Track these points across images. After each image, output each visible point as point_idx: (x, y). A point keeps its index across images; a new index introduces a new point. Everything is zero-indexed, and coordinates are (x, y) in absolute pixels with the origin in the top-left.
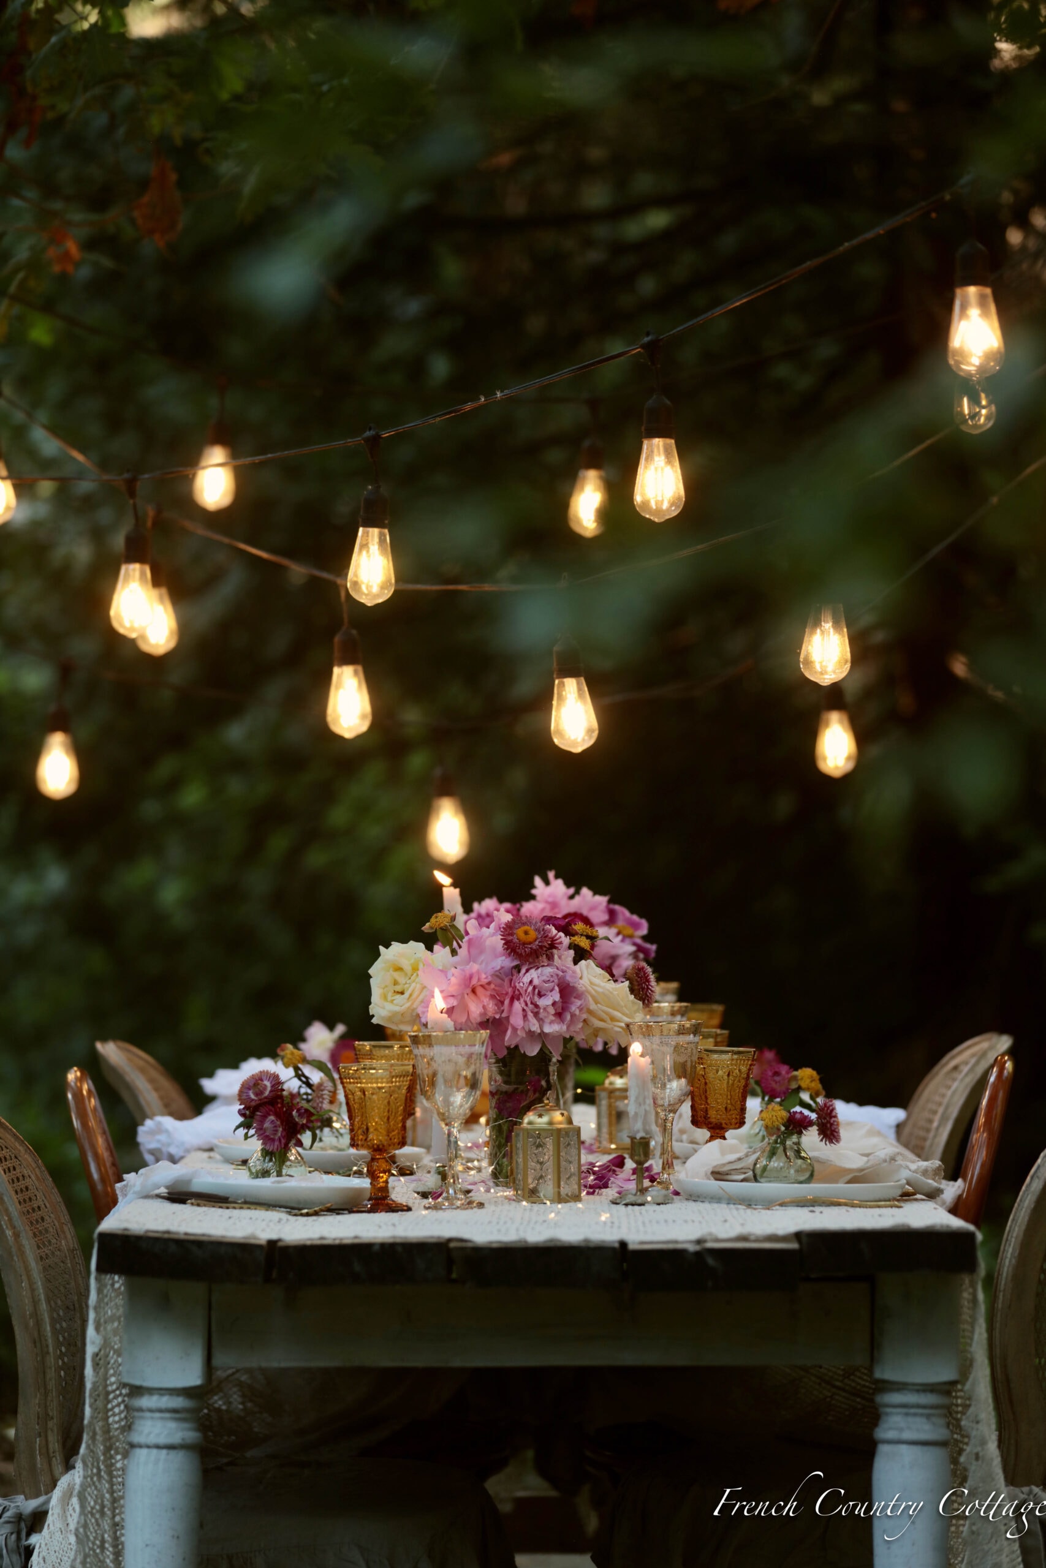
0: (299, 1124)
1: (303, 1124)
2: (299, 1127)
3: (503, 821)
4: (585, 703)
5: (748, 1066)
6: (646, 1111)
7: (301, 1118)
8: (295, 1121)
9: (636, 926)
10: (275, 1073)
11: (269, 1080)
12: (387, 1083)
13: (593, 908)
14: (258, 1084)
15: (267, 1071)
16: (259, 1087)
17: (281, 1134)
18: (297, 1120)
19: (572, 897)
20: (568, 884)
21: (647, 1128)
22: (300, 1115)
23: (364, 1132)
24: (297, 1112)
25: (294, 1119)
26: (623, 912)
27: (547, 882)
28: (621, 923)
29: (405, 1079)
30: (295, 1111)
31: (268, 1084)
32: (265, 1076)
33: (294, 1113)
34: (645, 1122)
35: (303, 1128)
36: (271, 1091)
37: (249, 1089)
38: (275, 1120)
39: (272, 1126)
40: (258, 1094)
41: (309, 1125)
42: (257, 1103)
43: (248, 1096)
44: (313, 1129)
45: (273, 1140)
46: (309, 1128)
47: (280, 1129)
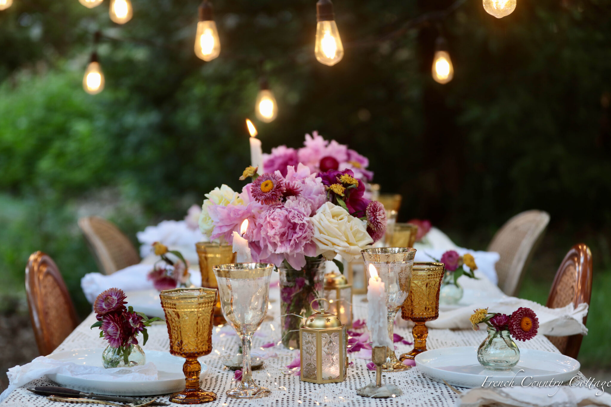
0: (134, 328)
1: (137, 328)
2: (133, 330)
3: (294, 98)
4: (335, 36)
5: (440, 278)
6: (379, 326)
7: (135, 324)
8: (130, 326)
9: (361, 162)
10: (120, 290)
11: (116, 296)
12: (196, 308)
13: (338, 152)
14: (108, 299)
15: (115, 288)
16: (108, 300)
17: (120, 336)
18: (132, 325)
19: (326, 146)
20: (325, 139)
21: (382, 339)
22: (134, 321)
23: (179, 344)
24: (132, 319)
25: (130, 324)
26: (355, 154)
27: (312, 137)
28: (353, 160)
29: (209, 304)
30: (131, 318)
31: (115, 298)
32: (114, 293)
33: (130, 320)
34: (380, 334)
35: (137, 330)
36: (117, 303)
37: (103, 301)
38: (116, 326)
39: (113, 330)
40: (108, 305)
41: (141, 329)
42: (107, 311)
43: (101, 307)
44: (145, 332)
45: (115, 340)
46: (141, 331)
47: (119, 332)
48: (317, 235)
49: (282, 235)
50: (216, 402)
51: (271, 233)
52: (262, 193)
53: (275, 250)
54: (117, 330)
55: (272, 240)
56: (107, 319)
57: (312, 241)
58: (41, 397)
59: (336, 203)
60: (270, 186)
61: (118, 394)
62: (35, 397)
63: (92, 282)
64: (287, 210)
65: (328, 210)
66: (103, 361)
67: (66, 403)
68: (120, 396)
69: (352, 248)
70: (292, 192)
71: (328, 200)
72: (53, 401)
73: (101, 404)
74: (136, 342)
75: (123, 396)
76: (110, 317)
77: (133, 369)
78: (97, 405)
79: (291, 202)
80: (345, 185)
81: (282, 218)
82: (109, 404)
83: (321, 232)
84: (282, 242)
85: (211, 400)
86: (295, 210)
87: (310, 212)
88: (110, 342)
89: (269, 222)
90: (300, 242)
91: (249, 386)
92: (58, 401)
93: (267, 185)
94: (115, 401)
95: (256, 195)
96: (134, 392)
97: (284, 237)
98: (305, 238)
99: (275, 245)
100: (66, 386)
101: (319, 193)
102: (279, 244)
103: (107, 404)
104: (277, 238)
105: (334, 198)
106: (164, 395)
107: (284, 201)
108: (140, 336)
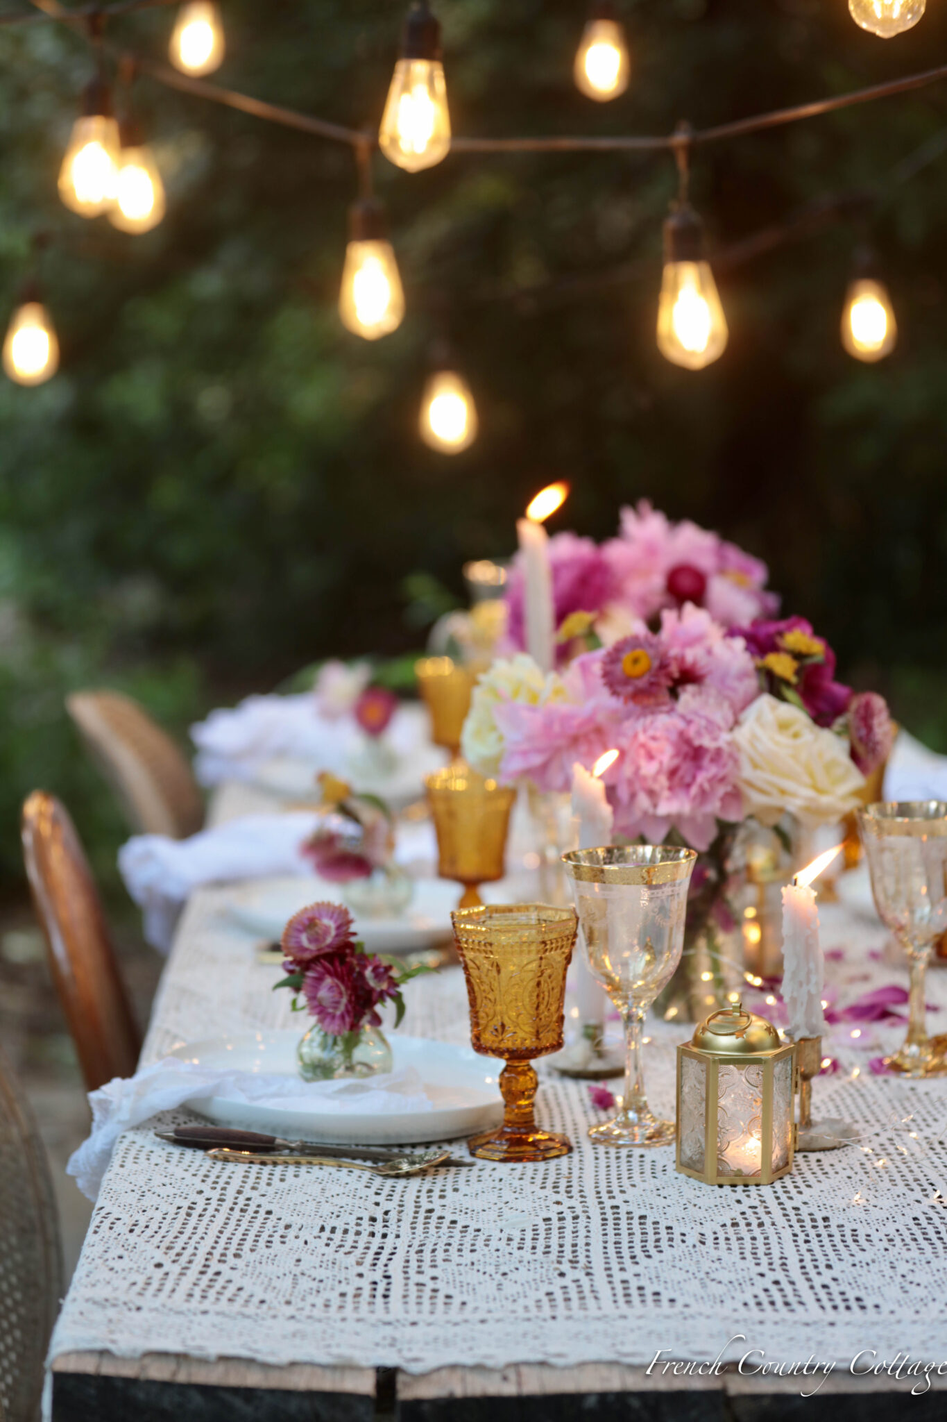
0: (374, 990)
1: (382, 991)
2: (373, 996)
7: (378, 982)
8: (369, 986)
10: (340, 907)
11: (331, 918)
14: (313, 925)
15: (328, 903)
16: (314, 929)
17: (347, 1007)
18: (371, 984)
21: (814, 1021)
22: (376, 976)
24: (371, 972)
25: (368, 983)
27: (638, 514)
29: (564, 943)
30: (370, 970)
31: (330, 924)
32: (326, 912)
33: (368, 974)
34: (809, 1010)
35: (381, 996)
36: (337, 936)
37: (300, 931)
38: (338, 986)
39: (330, 994)
40: (315, 939)
41: (392, 991)
42: (315, 954)
43: (299, 943)
44: (398, 998)
45: (333, 1017)
46: (391, 996)
47: (344, 1000)
48: (747, 772)
49: (673, 773)
50: (575, 1155)
51: (649, 769)
52: (627, 680)
53: (655, 806)
54: (341, 993)
55: (650, 784)
56: (317, 971)
57: (735, 787)
58: (189, 1153)
59: (782, 699)
60: (643, 665)
61: (353, 1142)
62: (176, 1151)
63: (149, 857)
64: (683, 717)
65: (769, 716)
66: (300, 1064)
67: (251, 1165)
68: (357, 1145)
69: (825, 800)
70: (689, 677)
71: (760, 691)
72: (221, 1160)
73: (327, 1165)
74: (377, 1021)
75: (363, 1145)
76: (325, 967)
77: (372, 1081)
78: (321, 1169)
79: (688, 696)
80: (798, 656)
81: (674, 737)
82: (345, 1165)
83: (755, 766)
84: (671, 788)
85: (564, 1152)
86: (700, 716)
87: (731, 719)
88: (321, 1021)
89: (643, 746)
90: (712, 788)
91: (640, 1119)
92: (232, 1162)
93: (636, 661)
94: (354, 1158)
95: (613, 681)
96: (387, 1136)
97: (677, 778)
98: (723, 780)
99: (652, 794)
100: (229, 1123)
101: (742, 676)
102: (666, 793)
103: (340, 1166)
104: (663, 781)
105: (773, 685)
106: (450, 1141)
107: (674, 694)
108: (386, 1009)
